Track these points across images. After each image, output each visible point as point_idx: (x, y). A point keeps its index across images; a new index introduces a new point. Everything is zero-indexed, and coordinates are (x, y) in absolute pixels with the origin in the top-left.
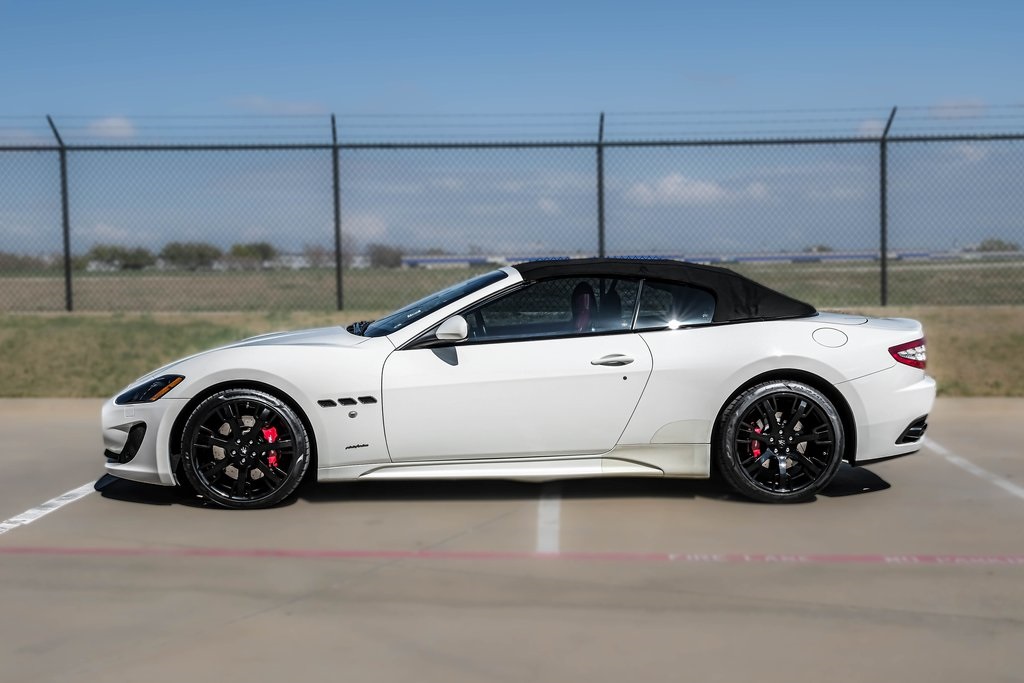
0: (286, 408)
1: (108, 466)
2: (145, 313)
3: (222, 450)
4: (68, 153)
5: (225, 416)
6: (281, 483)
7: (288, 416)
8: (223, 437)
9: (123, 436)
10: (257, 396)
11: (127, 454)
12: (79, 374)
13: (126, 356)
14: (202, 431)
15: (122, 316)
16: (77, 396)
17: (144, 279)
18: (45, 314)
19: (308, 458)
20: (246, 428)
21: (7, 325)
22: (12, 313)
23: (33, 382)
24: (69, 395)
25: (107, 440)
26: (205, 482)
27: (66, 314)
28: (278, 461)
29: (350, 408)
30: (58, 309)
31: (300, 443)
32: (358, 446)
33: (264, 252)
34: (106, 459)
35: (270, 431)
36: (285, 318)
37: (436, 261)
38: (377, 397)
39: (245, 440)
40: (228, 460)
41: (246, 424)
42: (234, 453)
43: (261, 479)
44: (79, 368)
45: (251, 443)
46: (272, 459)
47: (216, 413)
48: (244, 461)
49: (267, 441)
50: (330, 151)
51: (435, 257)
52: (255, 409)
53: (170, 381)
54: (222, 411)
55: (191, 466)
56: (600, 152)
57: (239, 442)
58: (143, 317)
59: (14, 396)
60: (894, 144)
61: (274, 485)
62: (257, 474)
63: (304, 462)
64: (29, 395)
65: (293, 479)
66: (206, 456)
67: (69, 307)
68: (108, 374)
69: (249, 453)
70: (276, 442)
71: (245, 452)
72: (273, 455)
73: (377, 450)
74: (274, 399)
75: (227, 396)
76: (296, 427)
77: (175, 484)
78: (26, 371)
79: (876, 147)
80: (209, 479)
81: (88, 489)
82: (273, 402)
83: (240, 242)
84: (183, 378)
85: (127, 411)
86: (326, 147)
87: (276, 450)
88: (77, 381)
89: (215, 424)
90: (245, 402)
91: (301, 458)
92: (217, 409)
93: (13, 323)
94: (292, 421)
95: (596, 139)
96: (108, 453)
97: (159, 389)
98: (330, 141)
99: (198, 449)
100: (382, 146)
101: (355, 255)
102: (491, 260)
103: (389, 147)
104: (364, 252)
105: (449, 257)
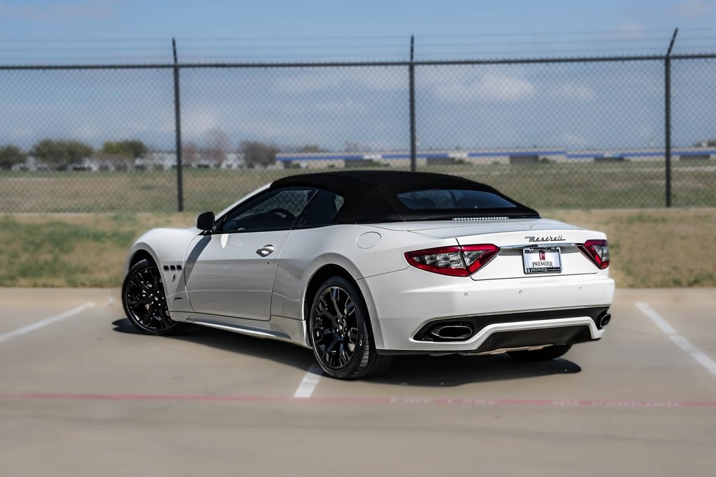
2: (8, 214)
17: (10, 180)
33: (135, 149)
37: (310, 158)
50: (172, 70)
51: (310, 155)
58: (6, 218)
60: (677, 61)
79: (661, 64)
83: (112, 140)
86: (168, 66)
95: (407, 59)
98: (172, 62)
100: (217, 66)
101: (229, 153)
102: (367, 157)
103: (224, 66)
104: (235, 150)
105: (327, 154)
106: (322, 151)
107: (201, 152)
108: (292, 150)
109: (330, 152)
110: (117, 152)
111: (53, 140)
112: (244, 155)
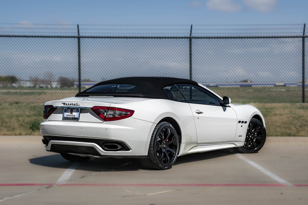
33: (13, 79)
51: (88, 83)
56: (190, 41)
101: (53, 82)
104: (56, 80)
106: (93, 81)
107: (40, 81)
110: (5, 80)
112: (60, 82)
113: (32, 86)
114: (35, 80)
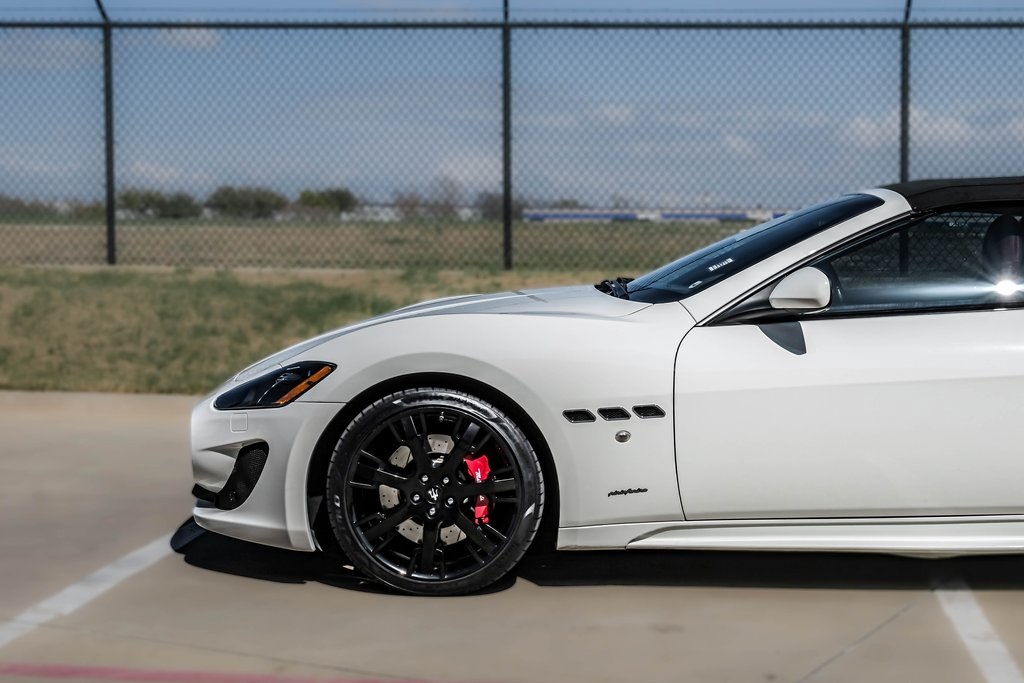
0: (507, 422)
1: (198, 512)
2: (222, 269)
3: (394, 492)
4: (115, 31)
5: (403, 434)
6: (496, 552)
7: (511, 437)
8: (396, 469)
9: (227, 464)
10: (459, 401)
11: (232, 495)
12: (130, 357)
13: (198, 332)
14: (363, 458)
15: (189, 271)
16: (127, 391)
18: (77, 268)
19: (541, 508)
20: (437, 456)
21: (22, 283)
22: (28, 266)
23: (61, 368)
24: (115, 390)
25: (198, 470)
26: (366, 547)
27: (106, 268)
28: (490, 513)
29: (619, 425)
30: (96, 259)
31: (529, 483)
32: (630, 491)
33: (341, 201)
34: (195, 500)
35: (478, 461)
36: (428, 280)
37: (567, 216)
38: (666, 407)
39: (436, 476)
40: (404, 510)
41: (436, 449)
42: (417, 498)
43: (460, 545)
44: (129, 348)
45: (446, 481)
46: (480, 511)
47: (387, 429)
48: (433, 511)
49: (472, 479)
50: (499, 31)
51: (567, 211)
52: (453, 424)
53: (309, 373)
54: (398, 424)
55: (344, 519)
56: (905, 37)
57: (425, 479)
58: (219, 274)
59: (32, 388)
61: (483, 555)
62: (452, 534)
63: (534, 517)
64: (56, 388)
65: (516, 545)
66: (367, 502)
67: (111, 259)
68: (173, 358)
69: (442, 499)
70: (487, 482)
71: (435, 496)
72: (482, 504)
73: (662, 499)
74: (486, 407)
75: (408, 399)
76: (523, 454)
77: (313, 549)
78: (51, 352)
80: (374, 542)
81: (160, 548)
82: (485, 412)
83: (313, 189)
84: (333, 367)
85: (235, 421)
86: (493, 25)
87: (487, 496)
88: (126, 367)
89: (385, 446)
90: (437, 410)
91: (530, 510)
92: (389, 422)
93: (32, 281)
94: (517, 445)
95: (900, 18)
96: (198, 491)
97: (289, 385)
98: (499, 18)
99: (356, 489)
100: (576, 25)
101: (461, 207)
102: (641, 216)
103: (586, 26)
104: (471, 203)
105: (586, 211)
106: (585, 206)
107: (426, 204)
108: (545, 205)
109: (591, 208)
110: (318, 203)
111: (236, 188)
113: (397, 219)
114: (406, 203)
